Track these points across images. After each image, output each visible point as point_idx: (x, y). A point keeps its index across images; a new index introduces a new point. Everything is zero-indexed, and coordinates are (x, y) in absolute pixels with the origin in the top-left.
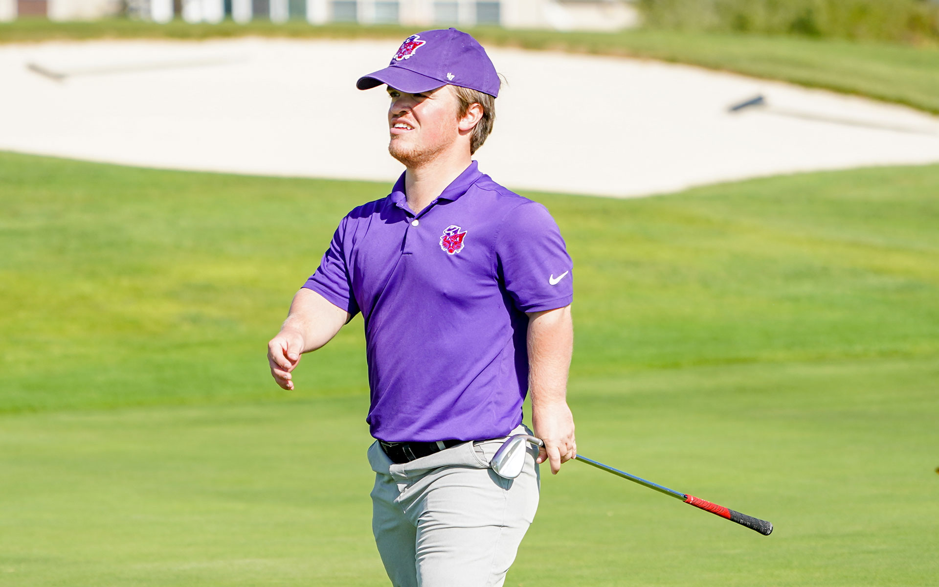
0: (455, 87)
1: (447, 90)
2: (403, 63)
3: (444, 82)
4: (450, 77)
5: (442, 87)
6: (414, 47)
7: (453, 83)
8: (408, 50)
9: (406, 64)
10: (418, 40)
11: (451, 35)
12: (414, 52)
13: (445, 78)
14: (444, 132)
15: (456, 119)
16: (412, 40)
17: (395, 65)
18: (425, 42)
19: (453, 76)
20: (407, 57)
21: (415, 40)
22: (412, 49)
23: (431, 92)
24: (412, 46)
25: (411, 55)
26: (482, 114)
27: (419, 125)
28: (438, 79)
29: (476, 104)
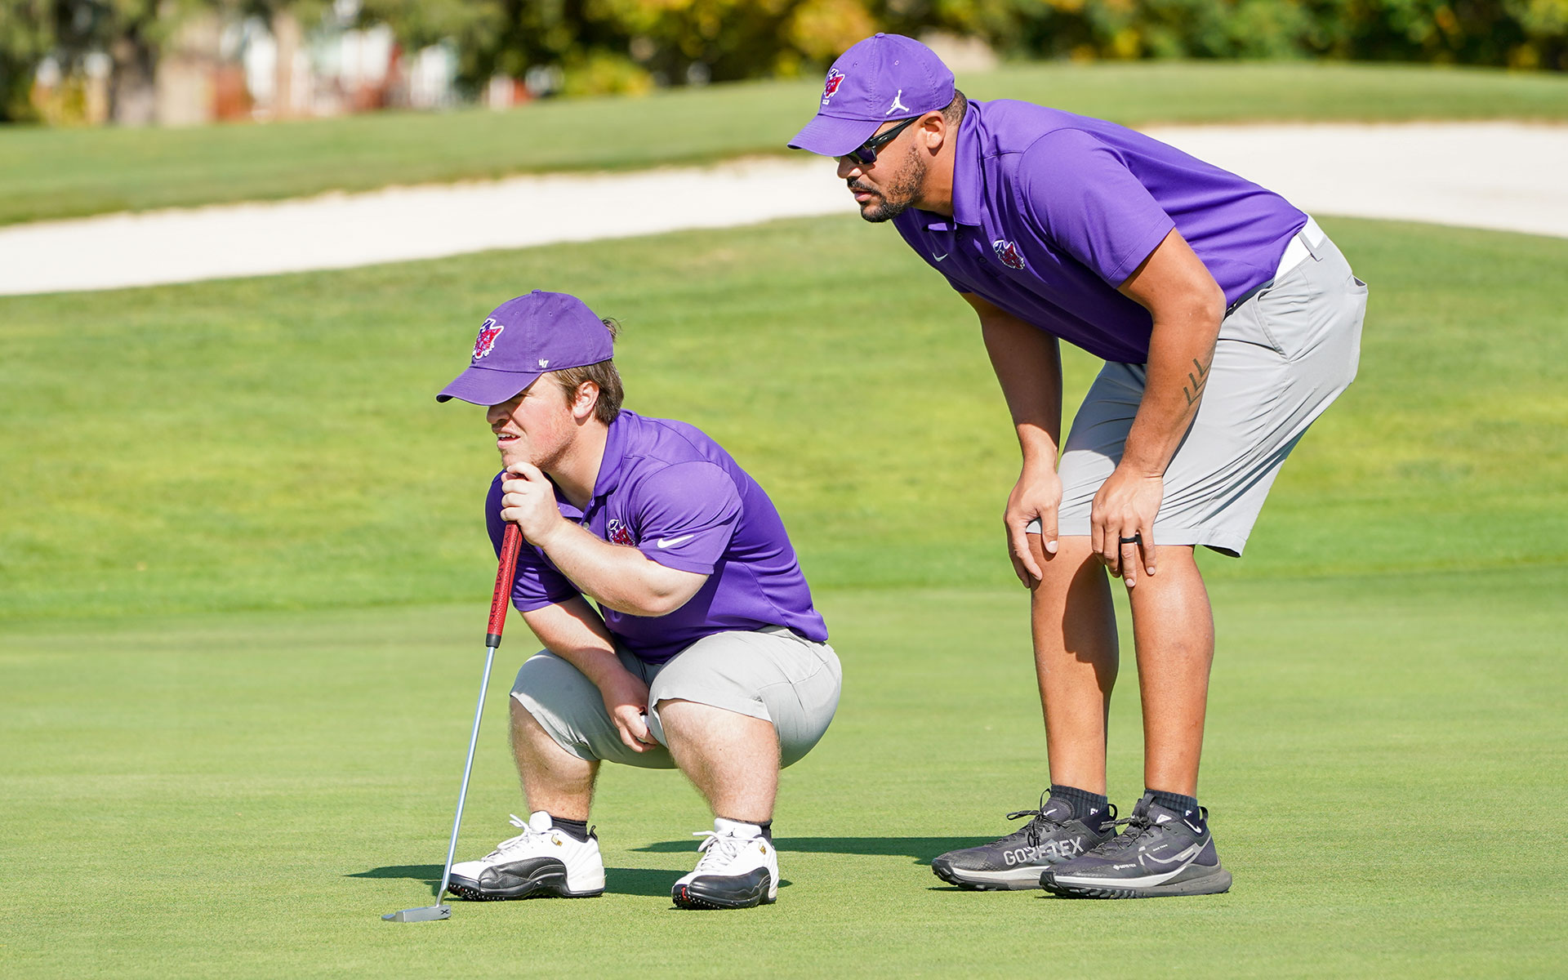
0: (554, 373)
1: (545, 380)
2: (484, 362)
3: (539, 371)
4: (543, 363)
5: (538, 378)
6: (491, 338)
7: (549, 369)
8: (485, 343)
9: (488, 362)
10: (494, 326)
11: (534, 304)
12: (492, 345)
13: (537, 367)
14: (558, 429)
15: (566, 410)
16: (488, 327)
17: (475, 365)
18: (502, 327)
19: (547, 362)
20: (486, 352)
21: (491, 328)
22: (490, 341)
23: (527, 389)
24: (488, 336)
25: (491, 350)
26: (598, 392)
27: (523, 432)
28: (529, 371)
29: (586, 384)
